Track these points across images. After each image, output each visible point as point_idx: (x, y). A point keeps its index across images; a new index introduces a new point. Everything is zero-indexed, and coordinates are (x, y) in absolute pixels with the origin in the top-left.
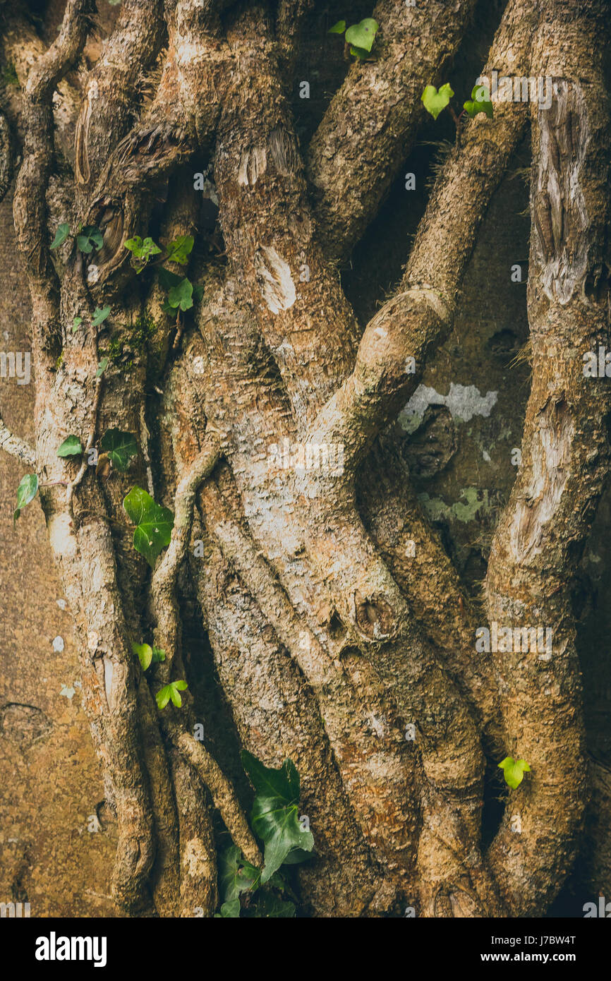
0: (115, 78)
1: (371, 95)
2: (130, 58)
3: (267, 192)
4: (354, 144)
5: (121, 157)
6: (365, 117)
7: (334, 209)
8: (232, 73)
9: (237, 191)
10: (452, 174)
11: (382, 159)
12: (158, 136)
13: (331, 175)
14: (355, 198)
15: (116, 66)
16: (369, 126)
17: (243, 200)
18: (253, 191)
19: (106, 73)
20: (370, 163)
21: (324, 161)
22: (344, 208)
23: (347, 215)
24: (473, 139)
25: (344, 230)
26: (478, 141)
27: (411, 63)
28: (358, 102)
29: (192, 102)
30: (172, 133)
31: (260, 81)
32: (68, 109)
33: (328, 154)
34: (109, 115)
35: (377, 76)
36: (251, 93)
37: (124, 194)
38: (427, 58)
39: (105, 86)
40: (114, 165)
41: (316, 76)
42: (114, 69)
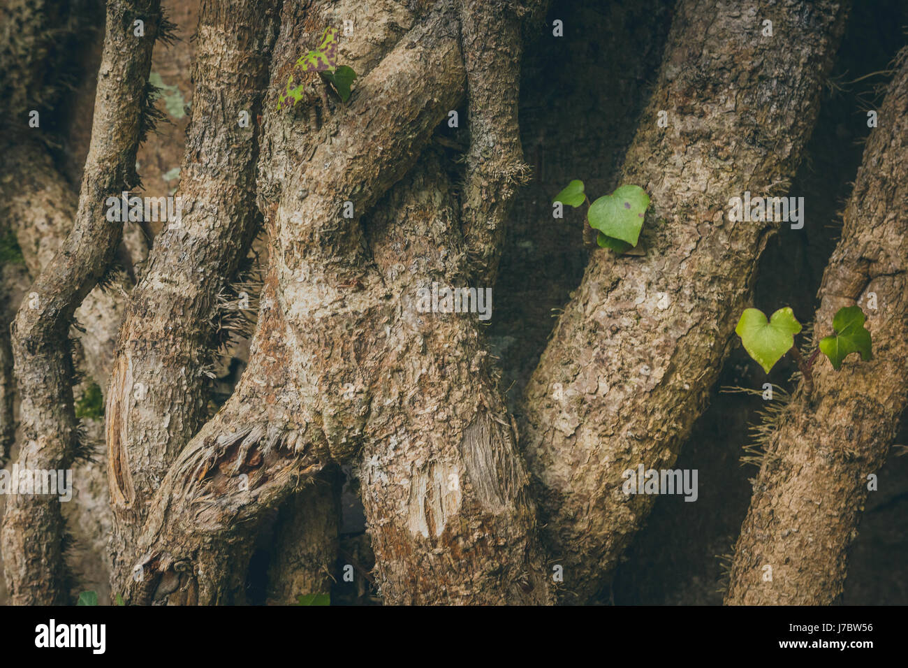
0: (173, 315)
1: (639, 318)
2: (201, 269)
3: (466, 550)
4: (614, 409)
5: (187, 481)
6: (630, 359)
7: (581, 526)
8: (388, 329)
9: (408, 548)
10: (796, 458)
11: (665, 429)
12: (254, 446)
13: (575, 465)
14: (619, 503)
15: (175, 290)
16: (640, 375)
17: (419, 564)
18: (439, 550)
19: (157, 305)
20: (642, 440)
21: (558, 440)
22: (600, 521)
23: (604, 532)
24: (833, 393)
25: (600, 557)
26: (842, 397)
27: (709, 258)
28: (616, 331)
29: (315, 389)
30: (279, 441)
31: (441, 337)
32: (105, 315)
33: (566, 427)
34: (165, 384)
35: (649, 284)
36: (426, 363)
37: (195, 554)
38: (738, 246)
39: (155, 330)
40: (176, 496)
41: (526, 249)
42: (171, 296)
